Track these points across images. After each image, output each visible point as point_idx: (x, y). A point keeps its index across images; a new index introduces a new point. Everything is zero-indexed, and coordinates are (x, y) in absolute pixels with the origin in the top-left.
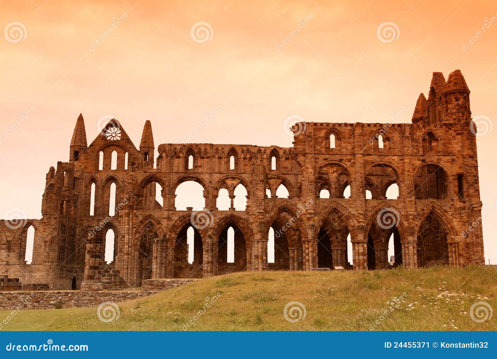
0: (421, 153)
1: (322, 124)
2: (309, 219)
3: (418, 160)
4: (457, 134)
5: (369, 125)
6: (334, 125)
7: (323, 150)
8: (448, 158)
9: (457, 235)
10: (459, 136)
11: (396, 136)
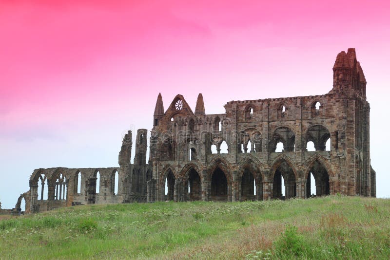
0: (310, 118)
1: (243, 102)
2: (234, 167)
3: (308, 123)
4: (337, 102)
5: (274, 100)
6: (251, 101)
7: (244, 119)
8: (329, 120)
9: (333, 176)
10: (337, 103)
11: (292, 107)
